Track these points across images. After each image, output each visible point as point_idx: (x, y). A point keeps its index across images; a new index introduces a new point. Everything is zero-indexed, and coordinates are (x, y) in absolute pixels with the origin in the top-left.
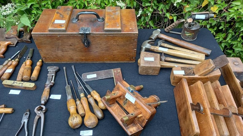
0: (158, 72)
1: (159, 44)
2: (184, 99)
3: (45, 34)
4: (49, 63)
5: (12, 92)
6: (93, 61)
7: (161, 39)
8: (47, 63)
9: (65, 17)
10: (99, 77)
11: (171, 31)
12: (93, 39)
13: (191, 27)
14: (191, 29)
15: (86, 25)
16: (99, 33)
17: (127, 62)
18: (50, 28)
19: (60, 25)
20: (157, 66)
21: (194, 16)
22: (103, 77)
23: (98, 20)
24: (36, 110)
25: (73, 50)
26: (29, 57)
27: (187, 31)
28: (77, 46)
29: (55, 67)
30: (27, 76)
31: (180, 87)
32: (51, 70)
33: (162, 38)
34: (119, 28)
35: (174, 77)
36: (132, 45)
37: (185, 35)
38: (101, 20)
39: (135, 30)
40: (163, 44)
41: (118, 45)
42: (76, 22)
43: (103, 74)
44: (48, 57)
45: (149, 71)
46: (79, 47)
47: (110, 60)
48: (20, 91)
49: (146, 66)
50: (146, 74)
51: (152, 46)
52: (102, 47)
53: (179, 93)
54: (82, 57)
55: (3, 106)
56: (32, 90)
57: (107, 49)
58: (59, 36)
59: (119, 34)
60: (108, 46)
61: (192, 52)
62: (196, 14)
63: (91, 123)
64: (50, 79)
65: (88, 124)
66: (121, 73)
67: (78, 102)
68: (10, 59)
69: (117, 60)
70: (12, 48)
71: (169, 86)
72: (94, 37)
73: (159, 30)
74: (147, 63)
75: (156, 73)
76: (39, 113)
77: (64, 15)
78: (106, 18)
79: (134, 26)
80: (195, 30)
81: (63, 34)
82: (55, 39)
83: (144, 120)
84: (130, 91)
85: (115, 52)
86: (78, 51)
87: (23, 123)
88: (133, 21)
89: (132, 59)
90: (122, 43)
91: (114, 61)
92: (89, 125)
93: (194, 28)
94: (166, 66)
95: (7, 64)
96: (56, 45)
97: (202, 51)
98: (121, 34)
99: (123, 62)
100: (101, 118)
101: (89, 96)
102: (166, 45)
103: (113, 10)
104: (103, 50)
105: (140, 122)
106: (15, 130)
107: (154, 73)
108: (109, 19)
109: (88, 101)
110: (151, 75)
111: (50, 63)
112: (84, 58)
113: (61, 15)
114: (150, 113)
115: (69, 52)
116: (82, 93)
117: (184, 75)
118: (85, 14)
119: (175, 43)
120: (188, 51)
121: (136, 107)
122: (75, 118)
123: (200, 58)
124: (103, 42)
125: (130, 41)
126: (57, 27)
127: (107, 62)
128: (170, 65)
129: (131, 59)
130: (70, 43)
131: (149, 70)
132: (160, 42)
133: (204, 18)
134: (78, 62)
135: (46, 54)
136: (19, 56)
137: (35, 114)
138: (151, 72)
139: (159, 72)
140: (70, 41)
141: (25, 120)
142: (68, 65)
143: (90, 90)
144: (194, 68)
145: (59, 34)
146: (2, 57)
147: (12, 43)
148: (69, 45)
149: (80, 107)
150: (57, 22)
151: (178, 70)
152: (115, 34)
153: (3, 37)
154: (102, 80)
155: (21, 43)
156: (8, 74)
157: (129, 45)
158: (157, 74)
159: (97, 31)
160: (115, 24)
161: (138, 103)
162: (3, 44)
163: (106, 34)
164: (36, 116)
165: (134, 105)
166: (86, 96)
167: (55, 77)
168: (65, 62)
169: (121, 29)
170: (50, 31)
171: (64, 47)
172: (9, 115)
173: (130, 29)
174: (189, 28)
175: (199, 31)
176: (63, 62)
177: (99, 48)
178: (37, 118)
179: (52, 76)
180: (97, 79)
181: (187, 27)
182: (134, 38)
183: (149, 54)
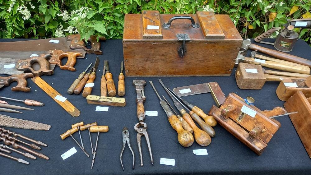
0: (262, 86)
1: (253, 55)
2: (305, 113)
3: (138, 41)
4: (131, 76)
5: (99, 109)
6: (183, 74)
7: (253, 50)
8: (129, 76)
9: (156, 22)
10: (194, 92)
11: (262, 41)
12: (191, 47)
13: (289, 35)
14: (289, 37)
15: (181, 31)
16: (199, 40)
17: (221, 75)
18: (145, 35)
19: (155, 31)
20: (262, 78)
21: (294, 23)
22: (198, 92)
23: (194, 26)
24: (136, 128)
25: (163, 61)
26: (106, 71)
27: (284, 41)
28: (170, 56)
29: (142, 81)
30: (114, 91)
31: (295, 100)
32: (139, 84)
33: (255, 49)
34: (223, 35)
35: (286, 90)
36: (232, 54)
37: (281, 45)
38: (196, 26)
39: (238, 37)
40: (257, 56)
41: (217, 55)
42: (168, 28)
43: (198, 89)
44: (133, 69)
45: (252, 85)
46: (171, 57)
47: (202, 73)
48: (108, 108)
49: (251, 78)
50: (247, 89)
51: (246, 58)
52: (198, 57)
53: (295, 107)
54: (172, 69)
55: (95, 124)
56: (121, 107)
57: (203, 59)
58: (154, 43)
59: (222, 41)
60: (205, 56)
61: (292, 64)
62: (296, 21)
63: (206, 141)
64: (140, 94)
65: (202, 141)
66: (219, 87)
67: (182, 119)
68: (84, 72)
69: (210, 73)
70: (81, 60)
71: (277, 102)
72: (192, 45)
73: (249, 40)
74: (251, 75)
75: (260, 87)
76: (141, 130)
77: (154, 20)
78: (203, 24)
79: (235, 33)
80: (293, 39)
81: (159, 41)
82: (148, 48)
83: (268, 135)
84: (248, 104)
85: (211, 63)
86: (169, 62)
87: (124, 142)
88: (232, 27)
89: (228, 72)
90: (222, 52)
91: (207, 74)
92: (204, 142)
93: (292, 36)
94: (270, 79)
95: (83, 78)
96: (147, 54)
97: (305, 63)
98: (224, 41)
99: (217, 75)
100: (214, 135)
101: (191, 112)
102: (261, 56)
103: (207, 16)
104: (198, 60)
105: (263, 138)
106: (116, 150)
107: (258, 87)
108: (207, 25)
109: (192, 118)
110: (253, 89)
111: (133, 76)
112: (173, 70)
113: (150, 20)
114: (278, 126)
115: (159, 63)
116: (182, 109)
117: (297, 88)
118: (181, 19)
119: (270, 54)
120: (289, 63)
121: (257, 121)
122: (188, 135)
123: (305, 70)
124: (201, 51)
125: (232, 49)
126: (153, 33)
127: (197, 76)
128: (274, 78)
129: (226, 72)
130: (163, 52)
131: (252, 83)
132: (253, 53)
133: (306, 26)
134: (165, 76)
135: (131, 65)
136: (94, 69)
137: (137, 132)
138: (254, 86)
139: (264, 85)
140: (164, 50)
141: (126, 139)
142: (155, 79)
143: (191, 106)
144: (306, 80)
145: (154, 42)
146: (73, 69)
147: (81, 55)
148: (162, 54)
149: (185, 124)
150: (150, 27)
151: (289, 82)
152: (218, 41)
153: (66, 48)
154: (197, 95)
155: (89, 55)
156: (90, 88)
157: (229, 55)
158: (260, 89)
159: (196, 38)
160: (217, 30)
161: (259, 117)
162: (71, 56)
163: (207, 41)
164: (138, 134)
165: (254, 119)
166: (188, 112)
167: (144, 92)
168: (150, 76)
169: (224, 35)
170: (145, 37)
171: (154, 57)
172: (105, 135)
173: (233, 35)
174: (287, 37)
175: (297, 40)
176: (147, 76)
177: (194, 58)
178: (139, 136)
179: (141, 90)
180: (192, 94)
181: (284, 36)
182: (237, 47)
183: (249, 65)
